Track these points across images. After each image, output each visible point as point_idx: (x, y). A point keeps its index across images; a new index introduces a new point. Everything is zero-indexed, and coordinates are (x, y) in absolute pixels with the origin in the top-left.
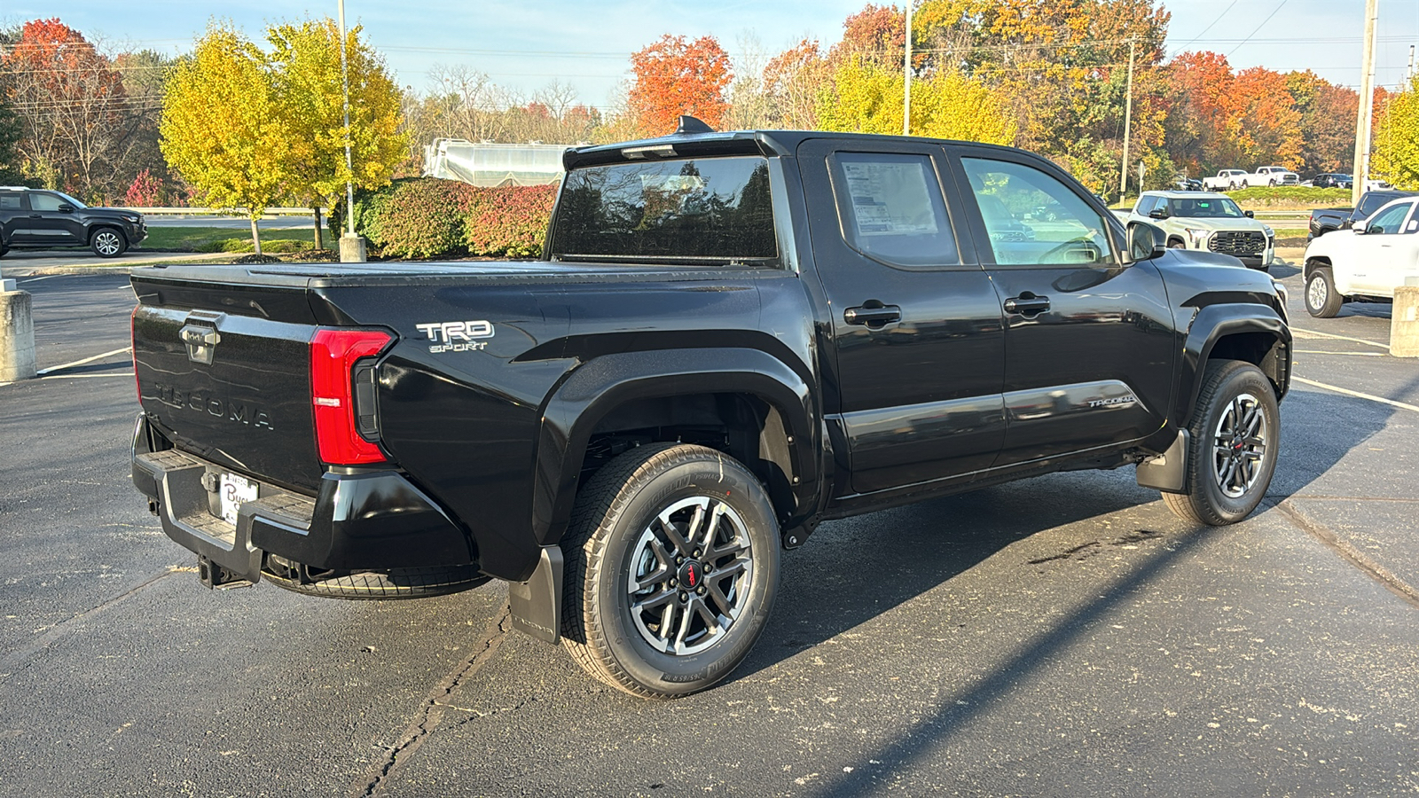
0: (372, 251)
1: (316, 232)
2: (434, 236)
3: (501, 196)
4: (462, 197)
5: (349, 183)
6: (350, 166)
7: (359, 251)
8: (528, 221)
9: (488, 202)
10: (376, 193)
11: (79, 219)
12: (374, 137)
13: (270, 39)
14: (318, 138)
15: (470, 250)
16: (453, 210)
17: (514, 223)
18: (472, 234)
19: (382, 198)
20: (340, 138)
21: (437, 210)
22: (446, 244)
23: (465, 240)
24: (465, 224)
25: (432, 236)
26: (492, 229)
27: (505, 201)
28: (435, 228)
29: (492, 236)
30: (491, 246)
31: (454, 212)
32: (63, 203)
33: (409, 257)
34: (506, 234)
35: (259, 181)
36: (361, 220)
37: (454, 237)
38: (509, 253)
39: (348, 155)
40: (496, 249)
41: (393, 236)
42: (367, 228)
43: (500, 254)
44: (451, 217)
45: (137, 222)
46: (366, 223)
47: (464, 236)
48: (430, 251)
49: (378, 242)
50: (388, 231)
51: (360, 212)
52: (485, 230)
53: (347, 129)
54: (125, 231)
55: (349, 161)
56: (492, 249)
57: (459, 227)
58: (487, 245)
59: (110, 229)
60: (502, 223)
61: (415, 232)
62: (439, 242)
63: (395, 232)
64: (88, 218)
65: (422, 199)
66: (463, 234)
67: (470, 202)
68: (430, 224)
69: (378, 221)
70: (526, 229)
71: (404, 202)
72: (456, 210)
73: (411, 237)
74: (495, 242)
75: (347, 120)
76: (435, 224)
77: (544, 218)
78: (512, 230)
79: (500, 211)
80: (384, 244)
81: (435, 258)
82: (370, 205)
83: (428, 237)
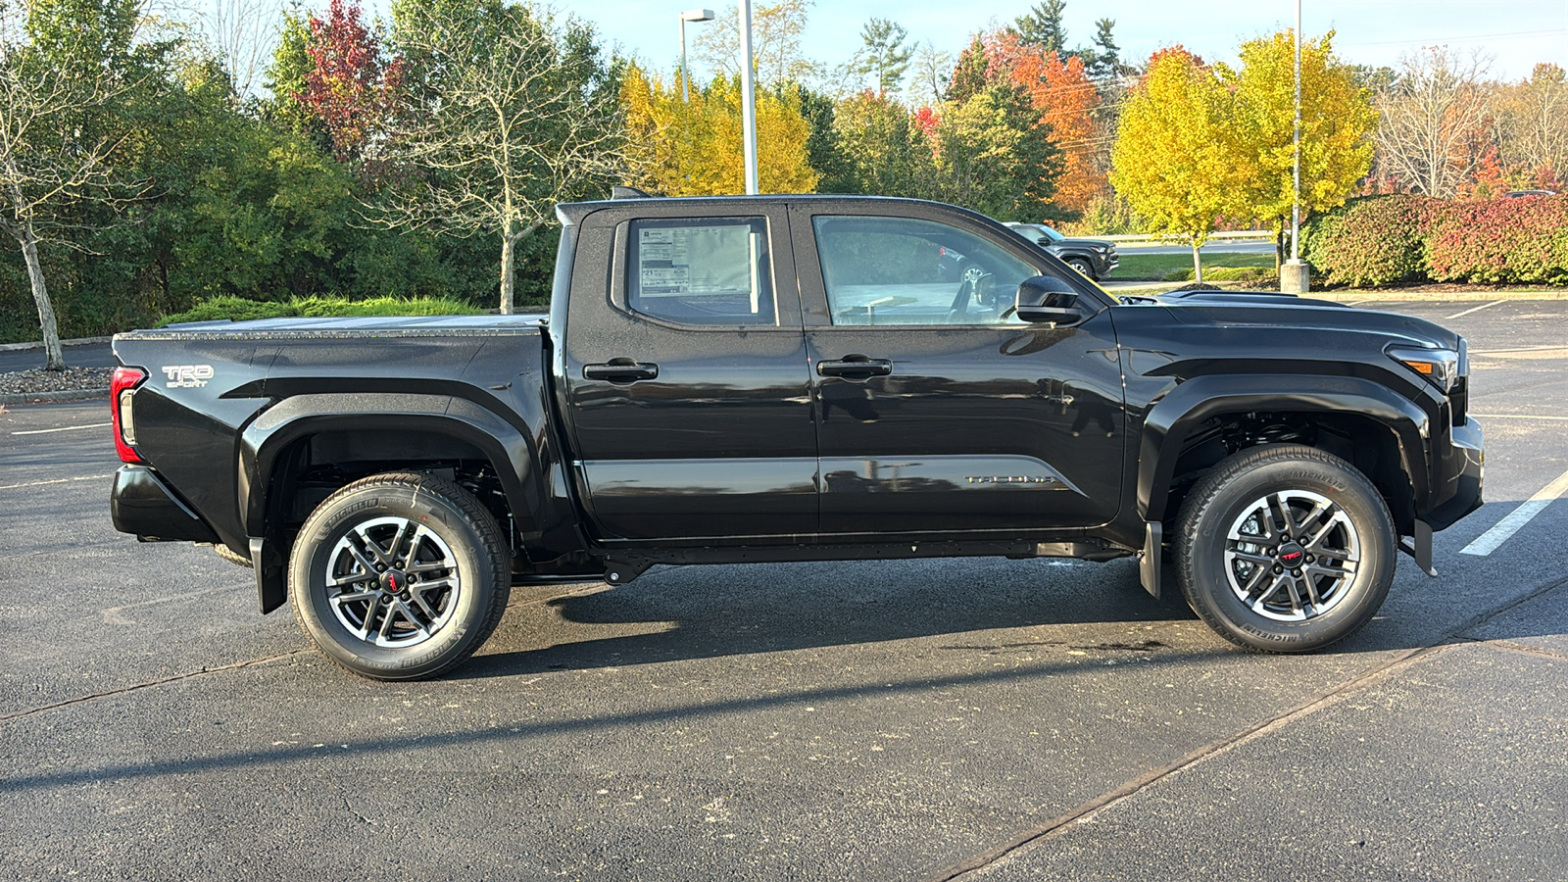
0: (1316, 279)
1: (1277, 258)
2: (1385, 260)
3: (1472, 211)
4: (1425, 215)
5: (1295, 205)
6: (1297, 186)
7: (1300, 280)
8: (1499, 240)
9: (1453, 220)
10: (1328, 214)
11: (1054, 251)
12: (1325, 152)
13: (1241, 56)
14: (1263, 158)
15: (1429, 276)
16: (1410, 230)
17: (1480, 243)
18: (1431, 258)
19: (1332, 220)
20: (1286, 158)
21: (1390, 231)
22: (1400, 270)
23: (1423, 265)
24: (1424, 246)
25: (1381, 262)
26: (1453, 251)
27: (1474, 217)
28: (1386, 252)
29: (1453, 260)
30: (1453, 271)
31: (1411, 233)
32: (1042, 236)
33: (1356, 284)
34: (1471, 256)
35: (1196, 208)
36: (1306, 245)
37: (1409, 261)
38: (1475, 279)
39: (1296, 175)
40: (1458, 274)
41: (1339, 261)
42: (1312, 254)
43: (1463, 280)
44: (1407, 237)
45: (1105, 253)
46: (1311, 249)
47: (1422, 261)
48: (1380, 278)
49: (1322, 268)
50: (1333, 257)
51: (1307, 236)
52: (1445, 253)
53: (1295, 147)
54: (1092, 261)
55: (1296, 181)
56: (1454, 275)
57: (1416, 249)
58: (1448, 270)
59: (1080, 260)
60: (1466, 244)
61: (1363, 257)
62: (1390, 267)
63: (1341, 257)
64: (1061, 250)
65: (1375, 220)
66: (1422, 258)
67: (1433, 221)
68: (1380, 248)
69: (1324, 246)
70: (1496, 250)
71: (1355, 223)
72: (1414, 230)
73: (1358, 262)
74: (1456, 267)
75: (1296, 136)
76: (1386, 247)
77: (1519, 236)
78: (1477, 252)
79: (1465, 230)
80: (1329, 271)
81: (1386, 285)
82: (1318, 227)
83: (1377, 263)
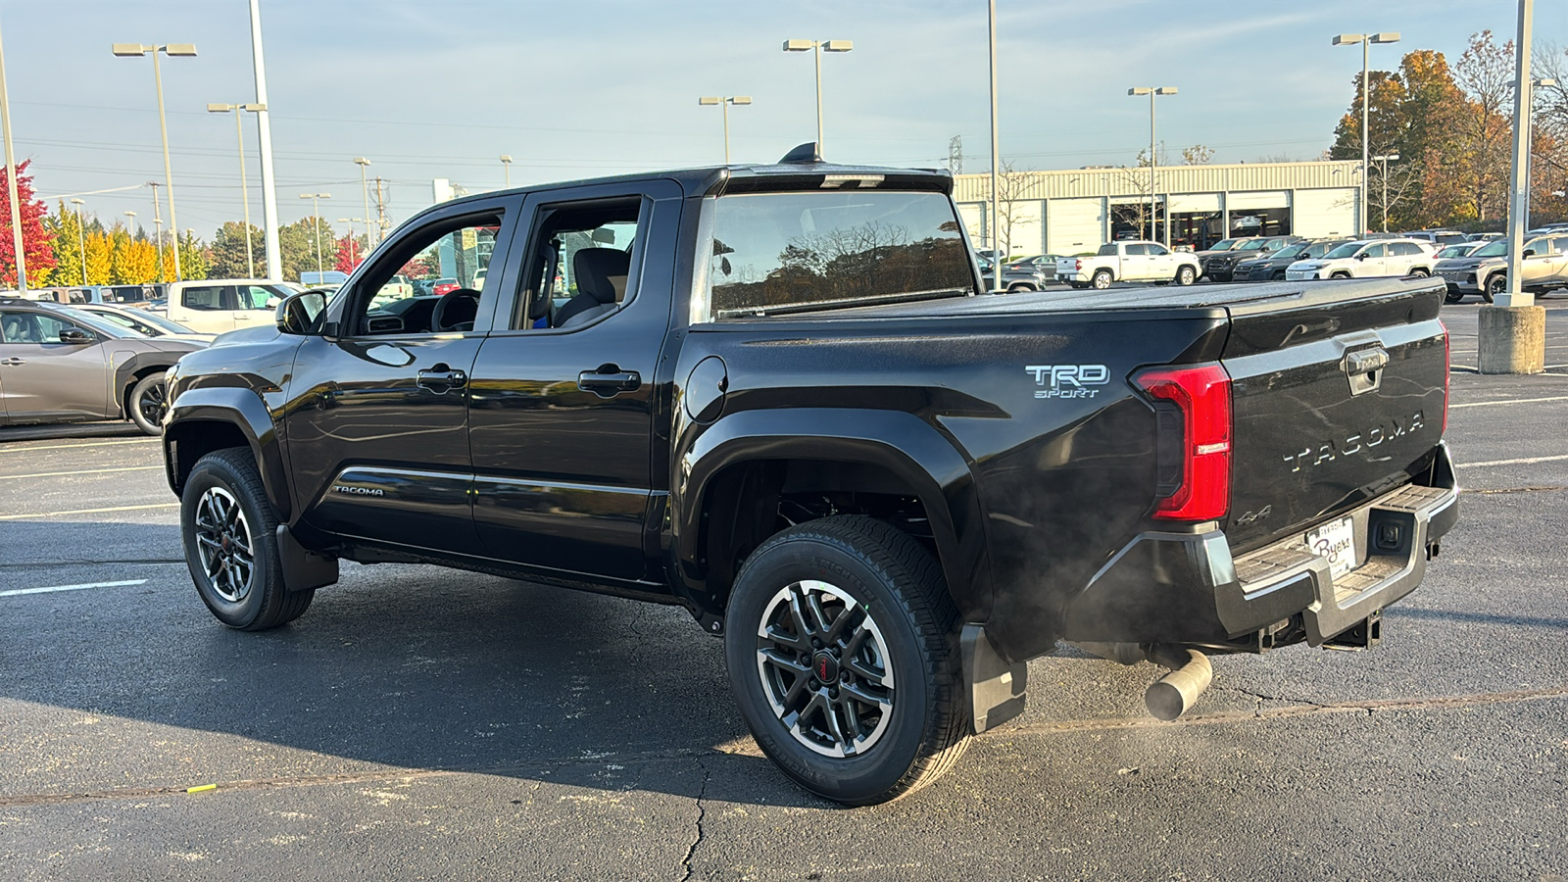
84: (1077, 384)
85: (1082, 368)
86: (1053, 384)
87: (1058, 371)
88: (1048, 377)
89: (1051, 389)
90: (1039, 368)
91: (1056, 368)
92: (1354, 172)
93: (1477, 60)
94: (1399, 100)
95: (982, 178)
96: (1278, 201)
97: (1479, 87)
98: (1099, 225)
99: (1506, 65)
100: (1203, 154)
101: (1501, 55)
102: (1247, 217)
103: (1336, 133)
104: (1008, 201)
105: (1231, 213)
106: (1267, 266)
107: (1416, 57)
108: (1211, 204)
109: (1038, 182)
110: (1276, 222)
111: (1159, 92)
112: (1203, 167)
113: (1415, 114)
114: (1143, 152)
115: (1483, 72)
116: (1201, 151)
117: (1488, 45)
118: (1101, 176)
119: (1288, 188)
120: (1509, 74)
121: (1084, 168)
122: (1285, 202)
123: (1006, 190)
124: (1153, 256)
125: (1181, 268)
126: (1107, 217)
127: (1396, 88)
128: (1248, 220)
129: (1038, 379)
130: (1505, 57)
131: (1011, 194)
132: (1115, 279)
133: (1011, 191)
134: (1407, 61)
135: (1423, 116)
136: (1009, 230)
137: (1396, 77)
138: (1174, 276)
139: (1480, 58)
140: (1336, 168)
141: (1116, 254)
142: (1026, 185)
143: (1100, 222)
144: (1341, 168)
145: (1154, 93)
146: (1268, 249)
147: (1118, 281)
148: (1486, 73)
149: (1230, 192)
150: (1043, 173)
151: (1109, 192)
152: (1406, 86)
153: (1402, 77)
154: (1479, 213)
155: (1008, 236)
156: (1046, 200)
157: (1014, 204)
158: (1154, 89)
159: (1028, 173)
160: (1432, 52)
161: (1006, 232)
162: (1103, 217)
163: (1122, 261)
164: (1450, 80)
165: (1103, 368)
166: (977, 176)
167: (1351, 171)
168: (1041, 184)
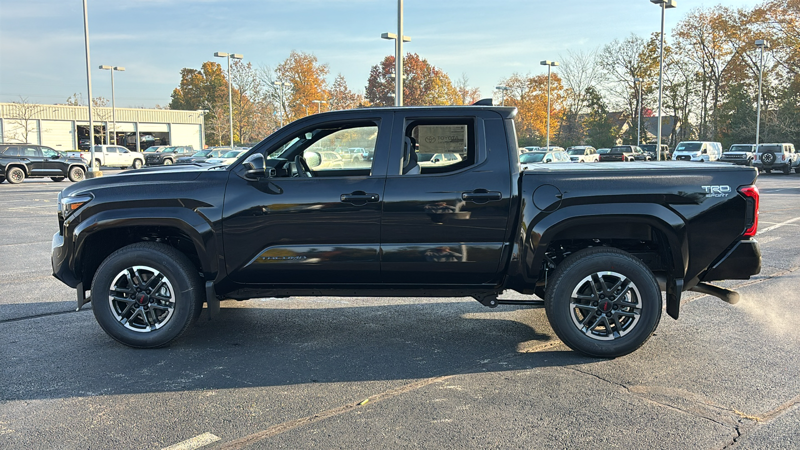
84: (720, 192)
85: (721, 186)
86: (712, 192)
87: (713, 188)
88: (710, 190)
89: (711, 194)
90: (706, 187)
91: (712, 187)
92: (198, 117)
93: (236, 69)
94: (202, 84)
95: (9, 105)
96: (163, 129)
97: (237, 81)
98: (70, 136)
99: (248, 73)
100: (103, 102)
101: (246, 68)
102: (148, 136)
103: (171, 96)
104: (25, 119)
105: (140, 133)
106: (193, 160)
107: (208, 64)
108: (129, 128)
109: (43, 110)
110: (159, 139)
111: (116, 69)
112: (102, 108)
113: (210, 91)
114: (70, 98)
115: (239, 75)
116: (102, 100)
117: (240, 63)
118: (71, 110)
119: (168, 122)
120: (249, 78)
121: (56, 104)
122: (167, 129)
123: (24, 113)
124: (121, 154)
125: (135, 160)
126: (75, 131)
127: (201, 78)
128: (148, 137)
129: (706, 191)
130: (247, 69)
131: (27, 115)
132: (102, 165)
133: (27, 113)
134: (204, 66)
135: (213, 93)
136: (27, 135)
137: (200, 73)
138: (132, 164)
139: (237, 68)
140: (190, 114)
141: (101, 151)
142: (36, 111)
143: (71, 134)
144: (192, 115)
145: (113, 69)
146: (177, 152)
147: (103, 166)
148: (240, 76)
149: (139, 123)
150: (45, 105)
151: (75, 118)
152: (205, 77)
153: (203, 73)
154: (241, 140)
155: (26, 139)
156: (39, 120)
157: (29, 122)
158: (113, 67)
159: (37, 105)
160: (215, 63)
161: (25, 136)
162: (73, 132)
163: (105, 156)
164: (224, 77)
165: (728, 187)
166: (6, 104)
167: (197, 117)
168: (45, 111)
